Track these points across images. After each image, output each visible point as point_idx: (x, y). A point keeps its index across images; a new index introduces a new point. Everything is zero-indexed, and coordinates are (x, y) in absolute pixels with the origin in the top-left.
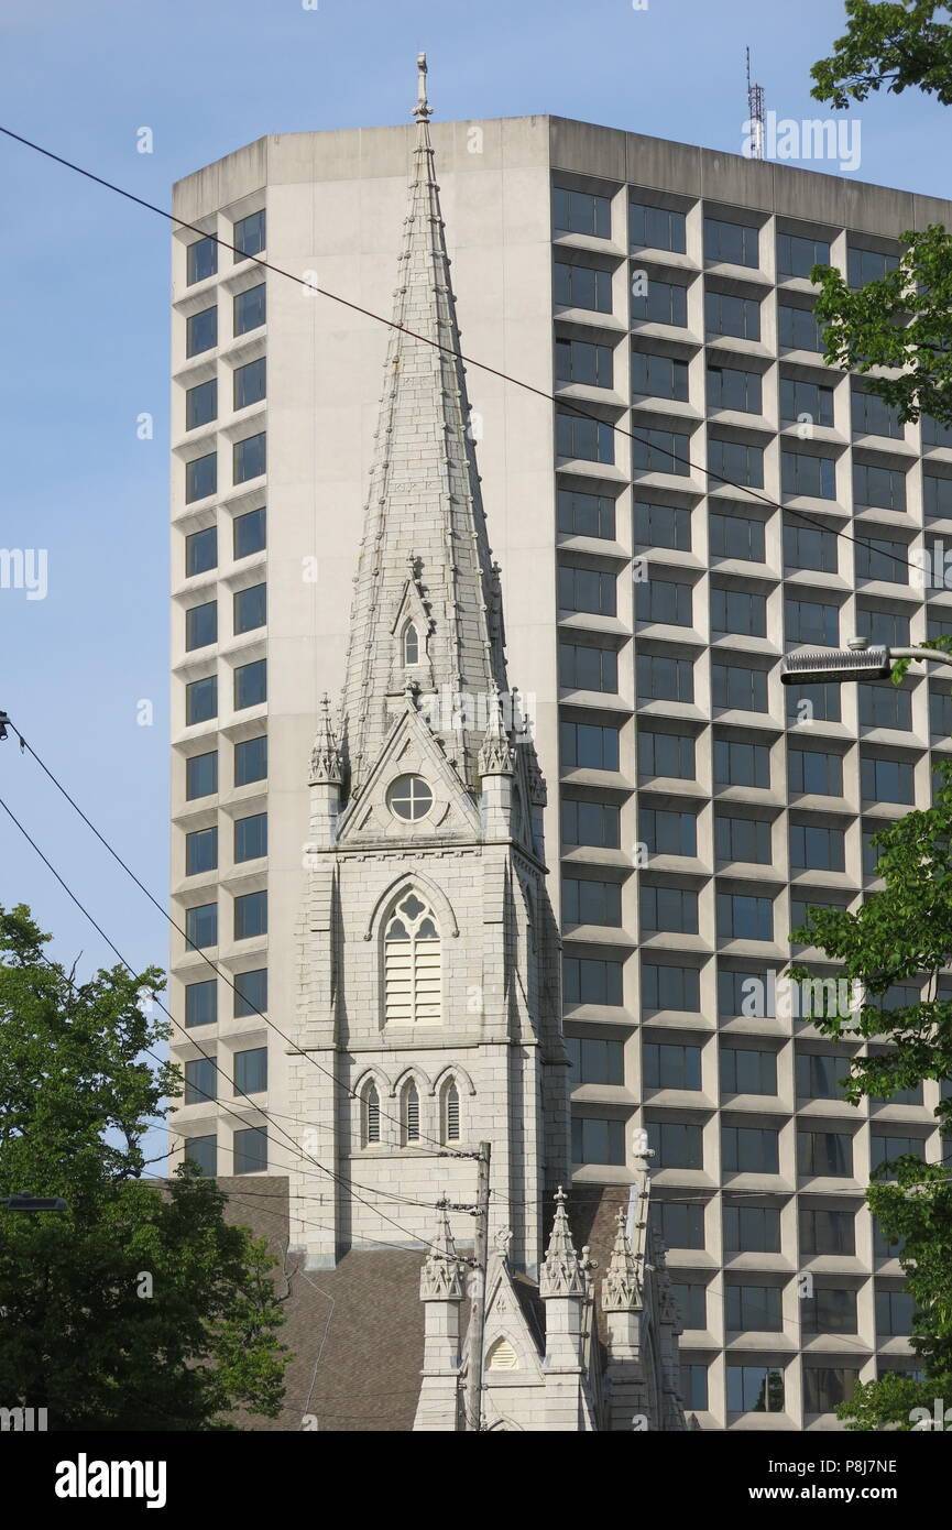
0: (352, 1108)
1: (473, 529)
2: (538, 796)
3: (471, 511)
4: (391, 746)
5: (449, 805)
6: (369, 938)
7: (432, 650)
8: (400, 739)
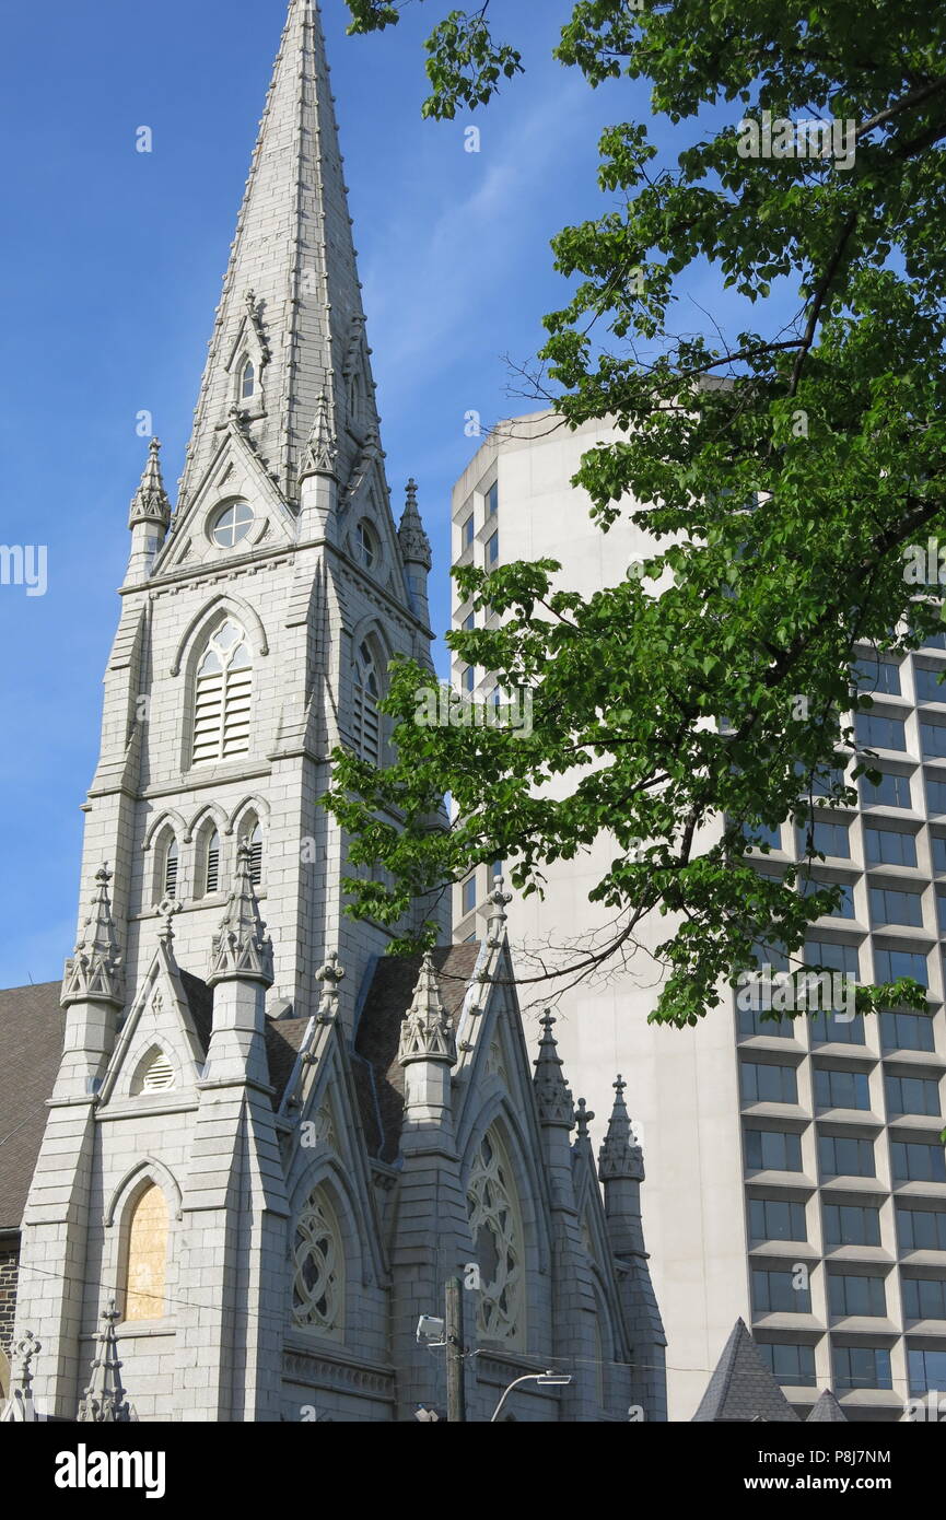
0: (146, 861)
1: (324, 269)
2: (417, 552)
3: (323, 255)
4: (213, 472)
5: (268, 521)
6: (176, 673)
7: (266, 377)
8: (221, 464)
